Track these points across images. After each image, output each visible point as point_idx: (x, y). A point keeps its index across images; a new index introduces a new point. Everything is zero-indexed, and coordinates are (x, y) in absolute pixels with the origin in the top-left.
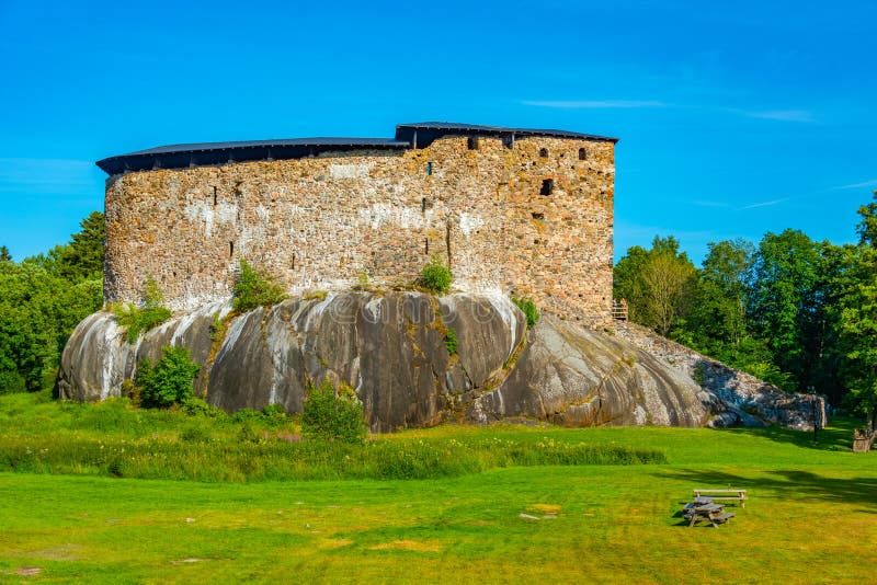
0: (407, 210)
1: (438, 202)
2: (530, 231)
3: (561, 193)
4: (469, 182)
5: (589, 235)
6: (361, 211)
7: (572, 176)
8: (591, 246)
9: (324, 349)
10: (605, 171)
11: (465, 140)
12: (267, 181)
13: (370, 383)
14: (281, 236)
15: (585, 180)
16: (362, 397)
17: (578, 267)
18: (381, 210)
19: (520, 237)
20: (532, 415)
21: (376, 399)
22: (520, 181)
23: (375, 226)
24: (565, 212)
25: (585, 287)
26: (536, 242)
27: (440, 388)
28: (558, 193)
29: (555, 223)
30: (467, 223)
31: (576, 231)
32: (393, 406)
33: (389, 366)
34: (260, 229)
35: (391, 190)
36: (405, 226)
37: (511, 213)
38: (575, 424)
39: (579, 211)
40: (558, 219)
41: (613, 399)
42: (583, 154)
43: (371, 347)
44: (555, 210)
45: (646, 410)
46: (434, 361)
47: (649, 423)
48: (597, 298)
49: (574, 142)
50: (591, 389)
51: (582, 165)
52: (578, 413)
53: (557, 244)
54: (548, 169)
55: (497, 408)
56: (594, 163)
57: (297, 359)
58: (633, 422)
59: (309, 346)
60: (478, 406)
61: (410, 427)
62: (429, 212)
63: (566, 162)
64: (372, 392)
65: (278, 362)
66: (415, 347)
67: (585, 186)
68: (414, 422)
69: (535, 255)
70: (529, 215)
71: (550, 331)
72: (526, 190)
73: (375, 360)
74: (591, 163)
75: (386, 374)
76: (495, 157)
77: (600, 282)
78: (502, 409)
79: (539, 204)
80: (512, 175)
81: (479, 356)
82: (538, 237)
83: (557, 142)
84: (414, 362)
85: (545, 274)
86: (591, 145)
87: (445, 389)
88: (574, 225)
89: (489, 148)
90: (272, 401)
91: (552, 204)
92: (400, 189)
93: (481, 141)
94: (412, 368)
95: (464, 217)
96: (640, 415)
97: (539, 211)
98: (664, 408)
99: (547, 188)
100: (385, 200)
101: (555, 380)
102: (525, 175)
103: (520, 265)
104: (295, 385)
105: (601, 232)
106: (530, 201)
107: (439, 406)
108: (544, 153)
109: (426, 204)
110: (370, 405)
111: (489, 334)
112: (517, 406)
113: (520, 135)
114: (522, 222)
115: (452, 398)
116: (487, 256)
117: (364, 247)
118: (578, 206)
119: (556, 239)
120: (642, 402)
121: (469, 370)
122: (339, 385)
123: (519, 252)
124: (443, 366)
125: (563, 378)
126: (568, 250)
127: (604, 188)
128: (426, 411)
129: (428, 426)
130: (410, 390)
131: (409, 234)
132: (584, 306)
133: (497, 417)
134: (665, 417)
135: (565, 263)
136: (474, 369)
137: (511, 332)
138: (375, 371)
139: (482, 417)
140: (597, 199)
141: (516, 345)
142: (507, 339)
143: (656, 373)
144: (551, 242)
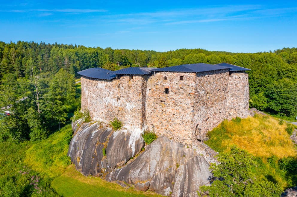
0: (114, 100)
1: (122, 98)
2: (159, 107)
3: (172, 93)
5: (183, 109)
6: (104, 98)
7: (176, 87)
8: (184, 114)
10: (191, 85)
13: (83, 159)
15: (182, 88)
16: (81, 163)
17: (178, 121)
18: (108, 99)
19: (156, 109)
20: (125, 182)
21: (83, 165)
22: (156, 89)
23: (107, 103)
24: (173, 100)
25: (181, 128)
26: (162, 111)
27: (98, 166)
28: (170, 93)
29: (169, 104)
30: (129, 106)
31: (178, 108)
33: (87, 156)
35: (110, 93)
36: (113, 105)
38: (140, 190)
39: (179, 100)
40: (171, 103)
41: (155, 184)
42: (182, 78)
44: (169, 100)
45: (172, 189)
46: (99, 157)
47: (170, 195)
48: (186, 132)
49: (178, 73)
50: (148, 178)
51: (181, 82)
53: (170, 112)
54: (167, 84)
56: (186, 82)
60: (111, 174)
61: (92, 175)
62: (119, 101)
63: (174, 82)
64: (83, 162)
66: (96, 151)
67: (182, 91)
69: (161, 115)
70: (159, 101)
71: (158, 145)
72: (158, 92)
73: (86, 152)
74: (185, 81)
75: (86, 158)
76: (139, 83)
77: (187, 127)
79: (163, 97)
80: (153, 87)
81: (113, 157)
82: (162, 109)
83: (171, 74)
84: (94, 156)
85: (166, 123)
86: (185, 74)
87: (101, 167)
88: (177, 105)
89: (137, 80)
91: (168, 97)
92: (112, 93)
93: (134, 78)
94: (92, 158)
95: (128, 104)
96: (168, 191)
97: (163, 100)
98: (179, 190)
99: (167, 91)
100: (108, 96)
101: (138, 171)
102: (157, 87)
103: (156, 119)
105: (188, 109)
106: (159, 96)
107: (98, 172)
108: (165, 78)
109: (119, 98)
111: (120, 149)
112: (121, 178)
113: (157, 71)
114: (156, 103)
115: (103, 170)
117: (104, 110)
118: (179, 98)
120: (172, 185)
121: (109, 162)
123: (155, 114)
124: (101, 159)
125: (141, 171)
126: (174, 114)
127: (190, 91)
128: (95, 172)
129: (96, 176)
130: (90, 165)
131: (114, 108)
132: (180, 135)
133: (115, 179)
134: (178, 194)
135: (174, 119)
136: (111, 162)
137: (131, 149)
138: (85, 156)
139: (110, 178)
140: (187, 95)
141: (136, 152)
142: (129, 151)
143: (187, 173)
144: (168, 111)
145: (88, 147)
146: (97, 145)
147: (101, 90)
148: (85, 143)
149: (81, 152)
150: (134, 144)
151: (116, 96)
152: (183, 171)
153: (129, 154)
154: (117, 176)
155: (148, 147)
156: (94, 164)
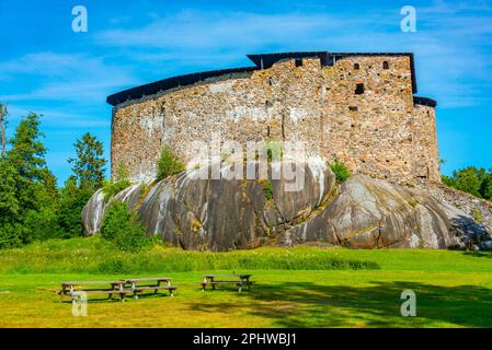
0: (256, 109)
1: (277, 102)
2: (348, 119)
3: (370, 92)
4: (296, 88)
5: (392, 119)
6: (228, 112)
7: (378, 80)
8: (394, 127)
9: (189, 198)
10: (403, 75)
11: (293, 61)
12: (177, 99)
13: (212, 219)
14: (184, 132)
15: (388, 82)
16: (206, 229)
18: (240, 110)
19: (341, 124)
20: (326, 240)
21: (214, 230)
22: (340, 86)
23: (236, 121)
24: (374, 105)
25: (391, 155)
26: (353, 126)
27: (258, 221)
28: (368, 92)
29: (366, 113)
30: (295, 115)
31: (383, 117)
32: (225, 235)
33: (225, 208)
34: (173, 129)
35: (245, 97)
36: (255, 119)
37: (333, 108)
38: (360, 247)
40: (369, 110)
41: (390, 230)
42: (386, 66)
43: (215, 196)
44: (366, 103)
45: (420, 237)
46: (255, 204)
47: (421, 247)
48: (401, 163)
49: (379, 58)
50: (373, 221)
51: (385, 72)
52: (361, 239)
53: (368, 127)
54: (360, 77)
55: (301, 235)
56: (395, 70)
57: (172, 205)
58: (407, 246)
59: (180, 196)
60: (288, 233)
61: (238, 249)
62: (270, 109)
63: (373, 71)
64: (213, 225)
65: (162, 207)
66: (244, 195)
67: (388, 86)
68: (239, 245)
69: (352, 135)
70: (347, 108)
71: (358, 185)
72: (344, 92)
73: (217, 204)
74: (393, 70)
75: (222, 213)
78: (304, 236)
79: (354, 100)
80: (334, 82)
81: (289, 200)
82: (353, 122)
83: (366, 59)
84: (242, 204)
86: (392, 59)
87: (263, 223)
88: (381, 113)
89: (310, 64)
90: (156, 232)
91: (364, 100)
92: (251, 96)
93: (304, 61)
94: (240, 209)
95: (293, 111)
96: (414, 240)
97: (354, 105)
98: (435, 236)
99: (360, 90)
100: (242, 104)
101: (348, 216)
102: (342, 82)
103: (341, 142)
104: (170, 222)
105: (402, 117)
106: (347, 99)
107: (258, 234)
108: (357, 67)
109: (268, 104)
110: (210, 234)
112: (315, 234)
113: (339, 56)
114: (342, 113)
115: (268, 229)
116: (309, 135)
117: (229, 135)
118: (384, 101)
119: (367, 123)
120: (418, 232)
121: (281, 209)
122: (194, 221)
123: (340, 133)
124: (261, 207)
125: (353, 214)
126: (376, 130)
127: (403, 87)
128: (248, 238)
129: (250, 248)
130: (237, 223)
131: (257, 124)
132: (391, 168)
133: (300, 241)
134: (435, 242)
135: (375, 139)
136: (285, 209)
137: (318, 185)
138: (216, 211)
139: (289, 241)
140: (398, 94)
141: (325, 194)
143: (434, 212)
144: (364, 125)
145: (219, 194)
146: (243, 185)
148: (211, 189)
151: (263, 101)
152: (426, 211)
155: (342, 188)
156: (247, 219)
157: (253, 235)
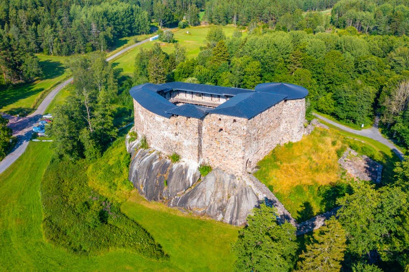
0: (172, 135)
2: (215, 144)
6: (162, 131)
7: (230, 128)
8: (236, 151)
10: (243, 128)
13: (146, 187)
15: (235, 130)
17: (230, 157)
18: (166, 133)
19: (211, 145)
20: (185, 208)
21: (146, 192)
22: (211, 128)
23: (165, 136)
24: (227, 139)
25: (233, 163)
26: (217, 147)
27: (161, 195)
28: (224, 133)
31: (230, 146)
33: (150, 185)
35: (168, 128)
36: (171, 139)
37: (208, 137)
39: (232, 140)
40: (224, 141)
41: (209, 212)
42: (235, 121)
44: (223, 138)
45: (224, 216)
46: (160, 187)
47: (222, 221)
49: (232, 117)
50: (204, 207)
53: (224, 149)
54: (221, 126)
56: (239, 125)
57: (137, 173)
58: (216, 219)
59: (139, 171)
60: (172, 201)
62: (177, 137)
63: (228, 124)
64: (146, 190)
66: (157, 181)
68: (155, 200)
69: (216, 151)
70: (214, 139)
71: (212, 177)
72: (213, 131)
73: (148, 181)
74: (237, 124)
76: (195, 124)
77: (239, 162)
79: (218, 135)
81: (174, 188)
82: (217, 145)
83: (225, 116)
84: (156, 186)
85: (220, 157)
86: (238, 118)
87: (163, 195)
88: (230, 144)
89: (193, 121)
95: (185, 141)
96: (220, 217)
98: (230, 217)
100: (166, 130)
101: (196, 200)
102: (213, 126)
103: (211, 153)
104: (135, 179)
105: (240, 147)
106: (214, 134)
107: (161, 199)
108: (220, 120)
109: (176, 134)
111: (179, 181)
112: (181, 205)
114: (212, 140)
115: (165, 198)
117: (163, 141)
118: (232, 138)
120: (224, 213)
121: (170, 191)
124: (162, 188)
126: (227, 151)
127: (242, 134)
130: (153, 193)
131: (172, 141)
132: (233, 169)
134: (228, 220)
136: (172, 191)
137: (189, 181)
138: (147, 184)
139: (171, 205)
140: (239, 136)
141: (193, 183)
142: (187, 183)
143: (237, 203)
144: (222, 148)
145: (150, 177)
146: (158, 177)
147: (159, 123)
148: (148, 174)
149: (144, 180)
150: (192, 177)
151: (174, 132)
152: (233, 201)
153: (187, 185)
154: (177, 204)
155: (204, 179)
156: (157, 193)
157: (159, 199)
